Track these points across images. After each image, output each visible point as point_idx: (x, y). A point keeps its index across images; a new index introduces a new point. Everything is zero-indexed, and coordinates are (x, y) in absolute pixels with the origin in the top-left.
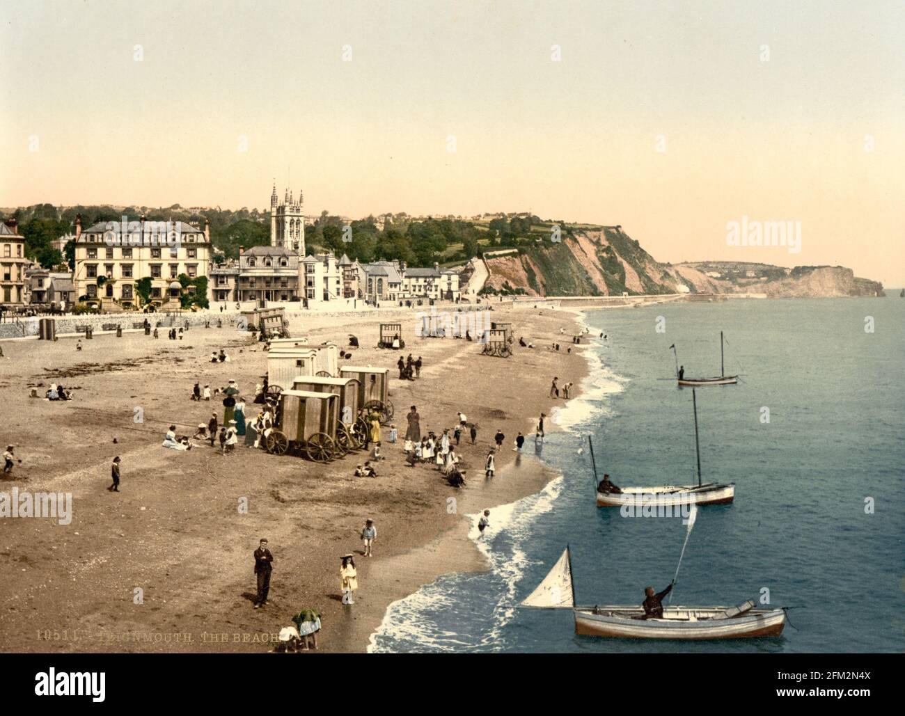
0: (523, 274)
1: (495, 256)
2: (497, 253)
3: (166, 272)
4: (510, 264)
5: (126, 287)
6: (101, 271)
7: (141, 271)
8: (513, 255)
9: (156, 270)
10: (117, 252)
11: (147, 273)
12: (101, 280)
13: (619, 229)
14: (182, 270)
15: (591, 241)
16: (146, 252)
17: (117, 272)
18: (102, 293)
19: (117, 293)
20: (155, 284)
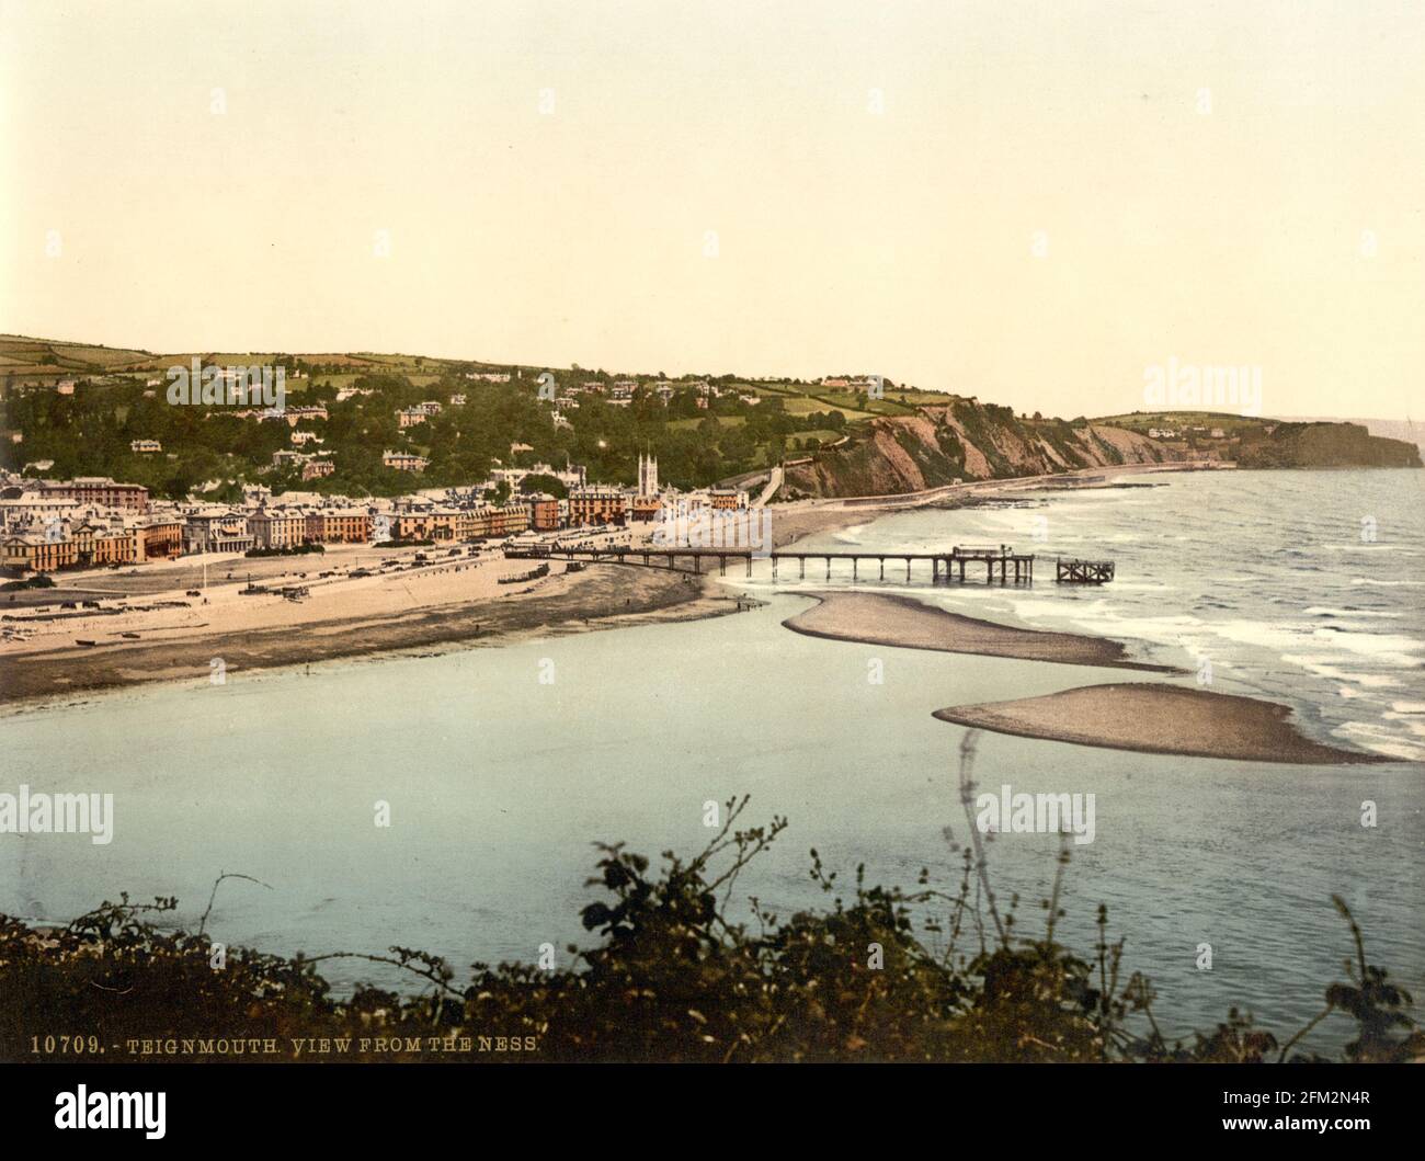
0: (816, 479)
1: (792, 465)
2: (794, 462)
3: (608, 511)
4: (805, 471)
5: (591, 517)
6: (581, 510)
7: (597, 510)
8: (809, 463)
9: (604, 510)
10: (588, 502)
11: (600, 511)
12: (581, 514)
13: (974, 401)
14: (614, 510)
15: (931, 420)
16: (599, 502)
17: (588, 511)
18: (581, 519)
19: (588, 519)
20: (603, 515)
